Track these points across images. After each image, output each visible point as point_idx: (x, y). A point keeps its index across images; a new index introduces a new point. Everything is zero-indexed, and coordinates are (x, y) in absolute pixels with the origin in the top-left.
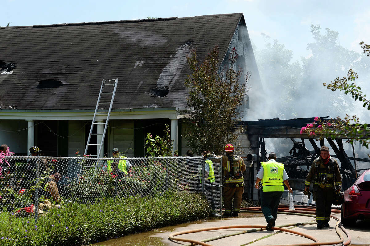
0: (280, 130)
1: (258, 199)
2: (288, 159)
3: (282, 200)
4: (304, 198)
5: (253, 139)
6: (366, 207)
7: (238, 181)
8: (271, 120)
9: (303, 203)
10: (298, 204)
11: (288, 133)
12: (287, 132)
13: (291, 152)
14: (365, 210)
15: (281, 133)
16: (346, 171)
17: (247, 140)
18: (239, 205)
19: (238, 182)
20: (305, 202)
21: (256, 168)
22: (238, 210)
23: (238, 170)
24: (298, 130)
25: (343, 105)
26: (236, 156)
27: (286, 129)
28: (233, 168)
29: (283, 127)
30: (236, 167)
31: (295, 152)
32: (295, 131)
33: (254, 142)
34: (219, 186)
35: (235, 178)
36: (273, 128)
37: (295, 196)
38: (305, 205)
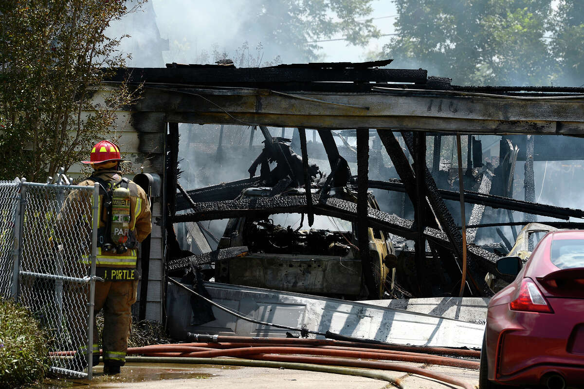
0: (237, 99)
1: (159, 319)
2: (244, 191)
3: (236, 322)
4: (307, 315)
5: (149, 126)
6: (569, 349)
7: (121, 260)
8: (207, 66)
9: (305, 332)
10: (289, 335)
11: (263, 111)
12: (259, 106)
13: (252, 170)
14: (568, 358)
15: (239, 109)
16: (428, 231)
17: (130, 128)
18: (123, 339)
19: (121, 263)
20: (310, 328)
21: (157, 219)
22: (119, 356)
23: (125, 225)
24: (293, 101)
25: (327, 19)
26: (123, 181)
27: (258, 97)
28: (111, 216)
29: (246, 91)
30: (121, 216)
31: (265, 169)
32: (284, 104)
33: (152, 136)
34: (86, 279)
35: (115, 251)
36: (216, 92)
37: (278, 307)
38: (311, 337)
